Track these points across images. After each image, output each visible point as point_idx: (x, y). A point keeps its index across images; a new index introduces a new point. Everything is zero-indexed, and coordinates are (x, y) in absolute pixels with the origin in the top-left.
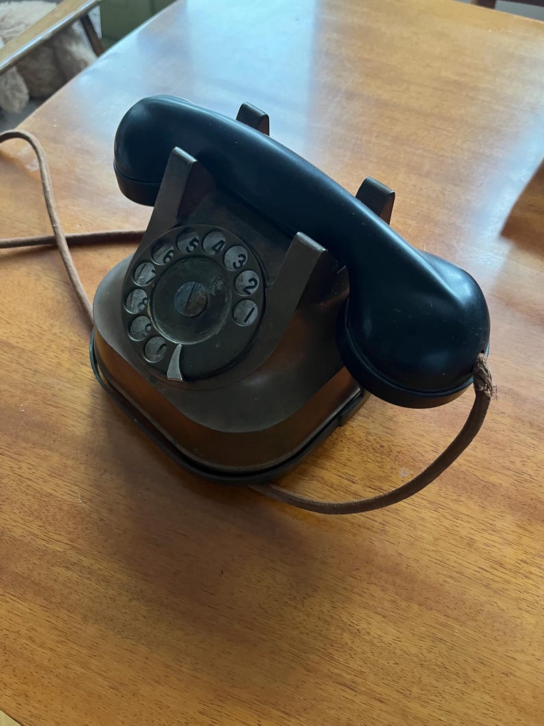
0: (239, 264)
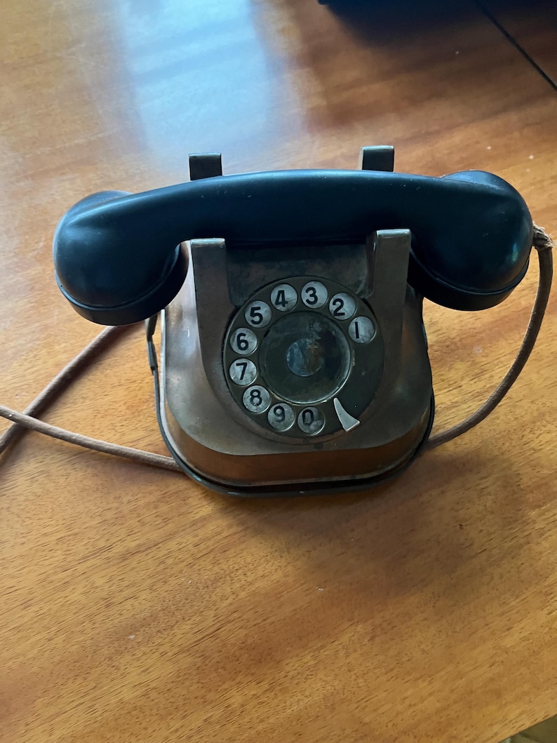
0: (313, 298)
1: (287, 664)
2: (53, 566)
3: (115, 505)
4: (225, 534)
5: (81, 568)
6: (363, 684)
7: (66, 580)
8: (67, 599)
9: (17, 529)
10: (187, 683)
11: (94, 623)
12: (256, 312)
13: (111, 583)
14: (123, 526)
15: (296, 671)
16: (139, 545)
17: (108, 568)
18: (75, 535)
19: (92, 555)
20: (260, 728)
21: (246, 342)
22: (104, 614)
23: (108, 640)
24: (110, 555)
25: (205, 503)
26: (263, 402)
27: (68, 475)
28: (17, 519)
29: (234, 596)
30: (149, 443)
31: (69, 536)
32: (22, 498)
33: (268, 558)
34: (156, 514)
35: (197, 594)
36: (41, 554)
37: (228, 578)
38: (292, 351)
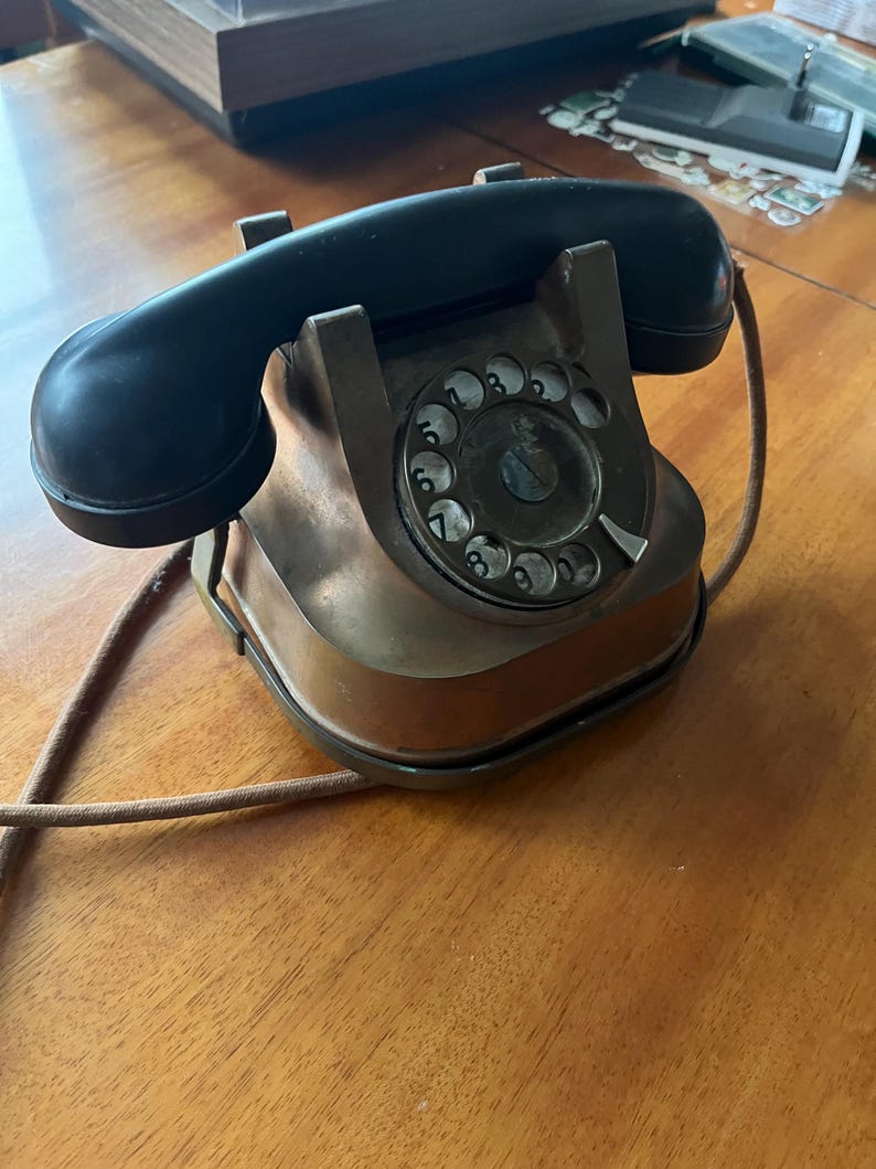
1: (703, 1010)
2: (204, 1056)
3: (270, 894)
4: (486, 854)
5: (262, 1033)
6: (828, 978)
7: (241, 1071)
8: (261, 1104)
9: (94, 1023)
10: (564, 1132)
11: (339, 1119)
12: (425, 430)
13: (334, 1029)
14: (304, 922)
15: (724, 1014)
16: (350, 941)
17: (312, 1008)
18: (220, 979)
19: (269, 1001)
20: (725, 1135)
21: (428, 480)
22: (347, 1093)
23: (383, 1135)
24: (305, 982)
25: (424, 823)
26: (490, 568)
27: (154, 883)
28: (86, 1005)
29: (556, 946)
30: (277, 771)
31: (208, 987)
32: (80, 963)
33: (575, 860)
34: (352, 877)
35: (496, 973)
36: (167, 1046)
37: (530, 921)
38: (508, 466)
